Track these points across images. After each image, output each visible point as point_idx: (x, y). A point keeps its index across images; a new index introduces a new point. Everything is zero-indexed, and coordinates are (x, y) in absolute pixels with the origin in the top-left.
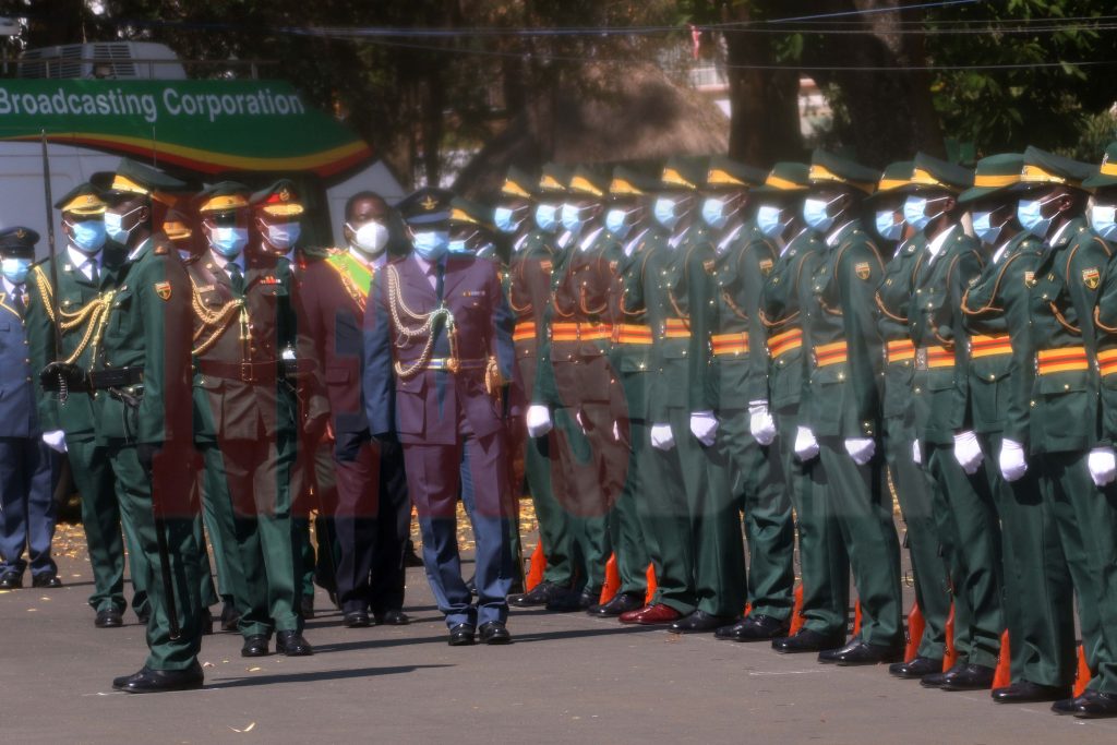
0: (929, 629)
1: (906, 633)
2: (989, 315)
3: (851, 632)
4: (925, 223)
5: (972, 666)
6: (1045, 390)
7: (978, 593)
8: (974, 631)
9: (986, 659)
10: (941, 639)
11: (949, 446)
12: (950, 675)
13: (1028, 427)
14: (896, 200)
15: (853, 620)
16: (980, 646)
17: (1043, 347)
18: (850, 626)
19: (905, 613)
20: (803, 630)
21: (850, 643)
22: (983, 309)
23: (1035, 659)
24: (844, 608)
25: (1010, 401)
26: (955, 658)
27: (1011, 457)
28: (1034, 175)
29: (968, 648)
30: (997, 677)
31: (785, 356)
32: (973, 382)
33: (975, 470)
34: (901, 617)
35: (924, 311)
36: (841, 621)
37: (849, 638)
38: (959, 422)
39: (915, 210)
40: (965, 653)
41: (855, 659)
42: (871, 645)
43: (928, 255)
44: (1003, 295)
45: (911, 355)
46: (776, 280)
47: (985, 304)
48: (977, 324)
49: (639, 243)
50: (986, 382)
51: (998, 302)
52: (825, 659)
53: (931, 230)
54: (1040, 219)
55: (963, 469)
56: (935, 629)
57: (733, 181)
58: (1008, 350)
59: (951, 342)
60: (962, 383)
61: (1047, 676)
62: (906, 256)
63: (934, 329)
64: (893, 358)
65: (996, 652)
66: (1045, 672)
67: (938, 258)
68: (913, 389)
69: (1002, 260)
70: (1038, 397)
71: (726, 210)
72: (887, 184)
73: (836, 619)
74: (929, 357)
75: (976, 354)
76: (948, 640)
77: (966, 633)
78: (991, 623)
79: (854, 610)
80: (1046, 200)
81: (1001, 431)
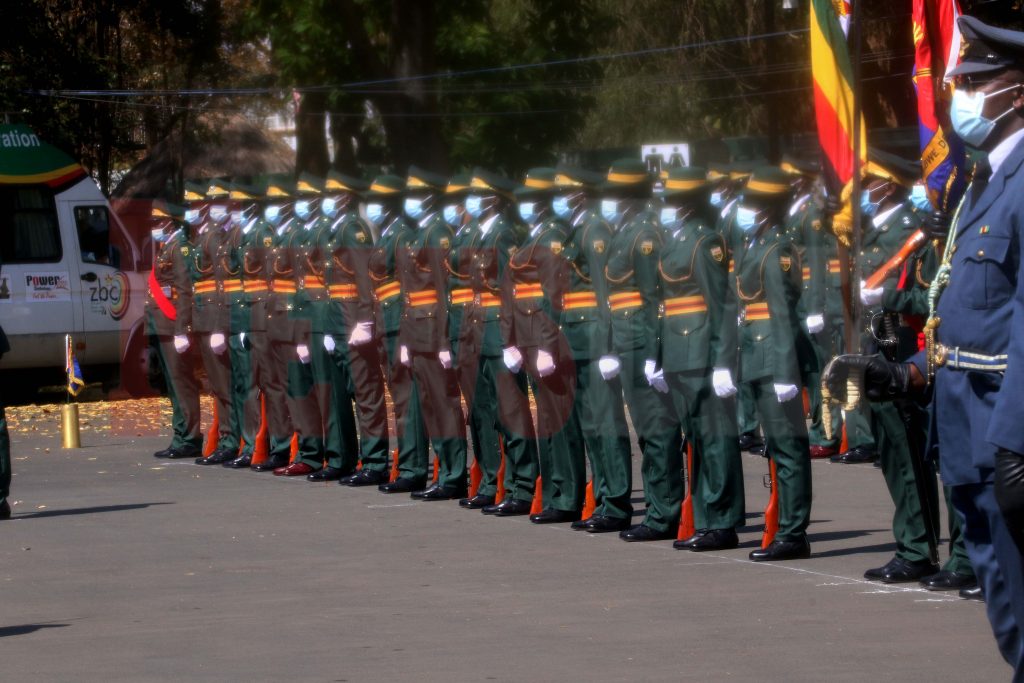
0: (485, 476)
1: (468, 480)
2: (527, 270)
3: (431, 479)
4: (480, 213)
5: (514, 500)
6: (569, 320)
7: (518, 453)
8: (515, 476)
9: (525, 495)
10: (494, 483)
11: (500, 356)
12: (501, 505)
13: (556, 342)
14: (459, 199)
15: (432, 471)
16: (520, 486)
17: (568, 291)
18: (430, 475)
19: (468, 466)
20: (399, 478)
21: (431, 486)
22: (523, 266)
23: (558, 494)
24: (426, 463)
25: (543, 325)
26: (503, 495)
27: (544, 362)
28: (563, 181)
29: (512, 488)
30: (533, 507)
31: (388, 300)
32: (515, 313)
33: (518, 371)
34: (465, 469)
35: (479, 269)
36: (423, 471)
37: (429, 483)
38: (505, 341)
39: (473, 205)
40: (510, 491)
41: (434, 497)
42: (445, 488)
43: (480, 233)
44: (536, 257)
45: (470, 299)
46: (381, 251)
47: (525, 262)
48: (520, 276)
49: (288, 227)
50: (526, 315)
51: (533, 261)
52: (415, 497)
53: (483, 217)
54: (567, 209)
55: (509, 370)
56: (490, 476)
57: (342, 187)
58: (540, 294)
59: (496, 289)
60: (507, 315)
61: (567, 504)
62: (464, 235)
63: (485, 281)
64: (455, 301)
65: (532, 491)
66: (565, 503)
67: (487, 236)
68: (472, 320)
69: (537, 234)
70: (564, 324)
71: (337, 205)
72: (452, 188)
73: (421, 471)
74: (482, 300)
75: (518, 296)
76: (499, 482)
77: (511, 478)
78: (527, 472)
79: (432, 465)
80: (571, 197)
81: (536, 346)
